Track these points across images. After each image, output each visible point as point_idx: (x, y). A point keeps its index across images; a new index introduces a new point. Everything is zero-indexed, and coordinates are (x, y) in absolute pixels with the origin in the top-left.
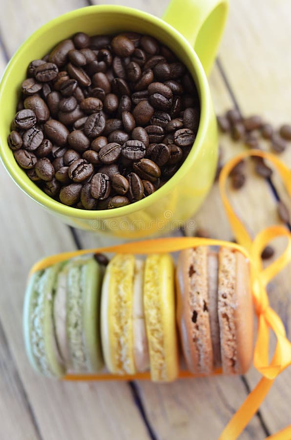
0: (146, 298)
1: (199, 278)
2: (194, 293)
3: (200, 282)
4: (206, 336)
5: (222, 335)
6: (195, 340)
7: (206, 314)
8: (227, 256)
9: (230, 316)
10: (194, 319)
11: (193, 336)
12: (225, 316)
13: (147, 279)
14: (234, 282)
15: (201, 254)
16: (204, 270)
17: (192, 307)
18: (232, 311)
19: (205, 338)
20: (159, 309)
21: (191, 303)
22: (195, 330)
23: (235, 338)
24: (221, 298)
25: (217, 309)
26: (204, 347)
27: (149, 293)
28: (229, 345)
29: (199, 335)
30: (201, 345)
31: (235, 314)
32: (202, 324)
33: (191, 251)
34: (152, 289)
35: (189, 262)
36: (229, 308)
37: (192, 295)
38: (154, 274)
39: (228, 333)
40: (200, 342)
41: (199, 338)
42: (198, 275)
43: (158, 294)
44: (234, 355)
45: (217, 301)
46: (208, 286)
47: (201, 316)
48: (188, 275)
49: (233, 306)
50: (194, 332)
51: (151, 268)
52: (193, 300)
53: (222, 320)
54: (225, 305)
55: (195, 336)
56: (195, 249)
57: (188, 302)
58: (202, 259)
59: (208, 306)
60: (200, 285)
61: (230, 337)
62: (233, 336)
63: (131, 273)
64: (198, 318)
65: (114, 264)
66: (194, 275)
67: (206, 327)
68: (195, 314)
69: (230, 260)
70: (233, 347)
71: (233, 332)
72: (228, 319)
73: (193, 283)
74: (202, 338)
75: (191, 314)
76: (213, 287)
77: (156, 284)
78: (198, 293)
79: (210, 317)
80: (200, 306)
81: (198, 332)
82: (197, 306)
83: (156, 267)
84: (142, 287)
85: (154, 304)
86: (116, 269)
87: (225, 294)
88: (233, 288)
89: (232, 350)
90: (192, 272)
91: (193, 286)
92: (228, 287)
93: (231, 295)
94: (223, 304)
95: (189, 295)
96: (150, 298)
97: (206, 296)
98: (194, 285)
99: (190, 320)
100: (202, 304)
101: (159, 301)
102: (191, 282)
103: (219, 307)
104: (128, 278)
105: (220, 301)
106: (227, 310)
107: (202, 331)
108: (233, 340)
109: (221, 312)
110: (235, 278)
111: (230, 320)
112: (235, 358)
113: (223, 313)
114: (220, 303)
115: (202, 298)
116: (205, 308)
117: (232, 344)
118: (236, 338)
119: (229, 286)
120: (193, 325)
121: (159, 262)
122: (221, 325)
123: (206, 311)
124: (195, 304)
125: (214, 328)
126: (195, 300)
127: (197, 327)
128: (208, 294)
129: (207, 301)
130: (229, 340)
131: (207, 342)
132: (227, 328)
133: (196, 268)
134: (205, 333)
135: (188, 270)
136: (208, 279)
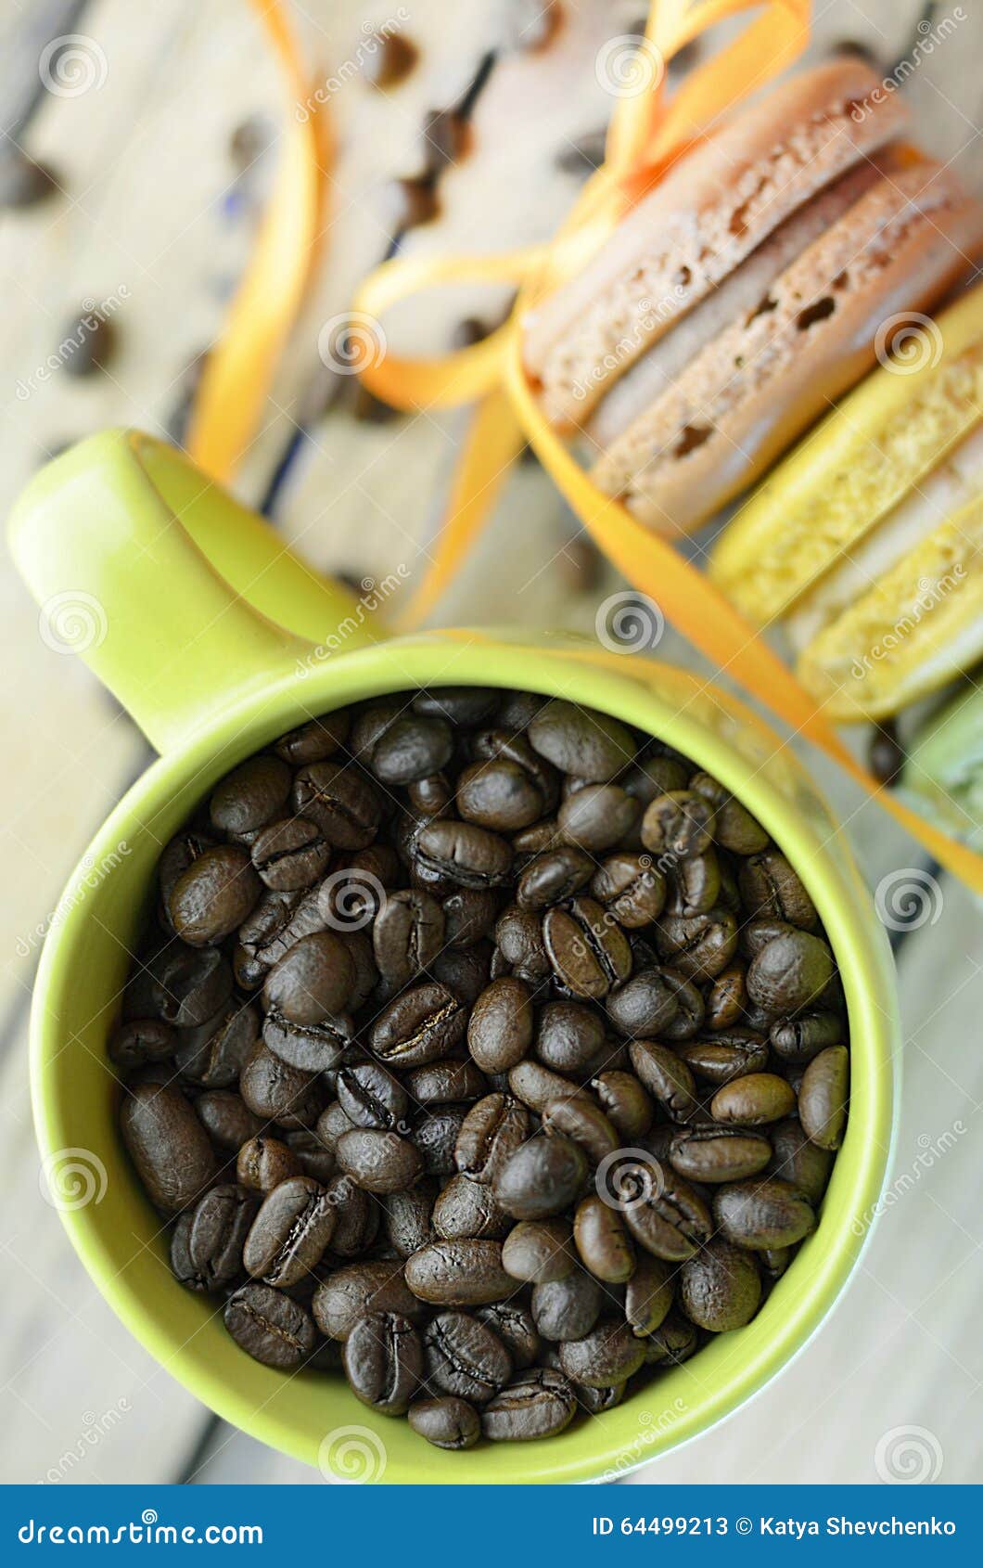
0: (885, 503)
1: (696, 402)
2: (748, 371)
3: (703, 385)
4: (845, 236)
5: (802, 195)
6: (881, 260)
7: (781, 292)
8: (566, 385)
9: (727, 213)
10: (823, 309)
11: (875, 273)
12: (737, 227)
13: (827, 556)
14: (621, 288)
15: (621, 462)
16: (660, 404)
17: (795, 346)
18: (708, 217)
19: (854, 235)
20: (883, 439)
21: (787, 356)
22: (854, 282)
23: (777, 149)
24: (699, 285)
25: (740, 268)
26: (881, 220)
27: (863, 507)
28: (815, 151)
29: (859, 258)
30: (884, 233)
31: (710, 203)
32: (820, 275)
33: (638, 504)
34: (840, 508)
35: (673, 474)
36: (705, 236)
37: (762, 376)
38: (795, 547)
39: (780, 178)
40: (874, 240)
41: (863, 251)
42: (687, 412)
43: (841, 479)
44: (829, 117)
45: (715, 290)
46: (695, 355)
47: (798, 296)
48: (714, 441)
49: (688, 226)
50: (863, 279)
51: (785, 574)
52: (771, 360)
53: (758, 227)
54: (704, 253)
55: (870, 267)
56: (624, 498)
57: (791, 365)
58: (633, 444)
59: (753, 304)
60: (711, 375)
61: (786, 163)
62: (775, 158)
63: (850, 620)
64: (810, 299)
65: (869, 696)
66: (697, 420)
67: (818, 257)
68: (807, 319)
69: (569, 363)
70: (810, 135)
71: (763, 167)
72: (740, 212)
73: (722, 403)
74: (859, 245)
75: (816, 330)
76: (685, 338)
77: (817, 510)
78: (738, 361)
79: (779, 272)
80: (772, 326)
81: (854, 269)
82: (777, 334)
83: (770, 562)
84: (859, 546)
85: (879, 464)
86: (875, 675)
87: (673, 282)
88: (640, 274)
89: (820, 131)
90: (694, 438)
91: (732, 394)
92: (650, 292)
93: (663, 261)
94: (709, 261)
95: (768, 385)
96: (871, 491)
97: (730, 332)
98: (726, 393)
99: (835, 318)
100: (761, 323)
101: (859, 456)
102: (723, 413)
103: (727, 266)
104: (872, 611)
105: (707, 278)
106: (715, 236)
107: (839, 260)
108: (788, 149)
109: (737, 246)
110: (608, 294)
111: (738, 203)
112: (837, 107)
113: (732, 239)
114: (717, 275)
115: (745, 339)
116: (767, 305)
117: (800, 143)
118: (776, 143)
119: (640, 290)
120: (842, 300)
121: (749, 573)
122: (775, 219)
123: (773, 298)
124: (778, 343)
125: (800, 233)
126: (766, 354)
127: (841, 282)
128: (717, 335)
129: (741, 320)
130: (798, 161)
131: (859, 221)
132: (769, 193)
133: (676, 437)
134: (838, 246)
135: (698, 456)
136: (675, 375)
